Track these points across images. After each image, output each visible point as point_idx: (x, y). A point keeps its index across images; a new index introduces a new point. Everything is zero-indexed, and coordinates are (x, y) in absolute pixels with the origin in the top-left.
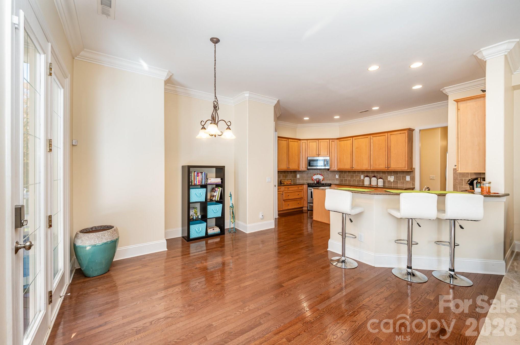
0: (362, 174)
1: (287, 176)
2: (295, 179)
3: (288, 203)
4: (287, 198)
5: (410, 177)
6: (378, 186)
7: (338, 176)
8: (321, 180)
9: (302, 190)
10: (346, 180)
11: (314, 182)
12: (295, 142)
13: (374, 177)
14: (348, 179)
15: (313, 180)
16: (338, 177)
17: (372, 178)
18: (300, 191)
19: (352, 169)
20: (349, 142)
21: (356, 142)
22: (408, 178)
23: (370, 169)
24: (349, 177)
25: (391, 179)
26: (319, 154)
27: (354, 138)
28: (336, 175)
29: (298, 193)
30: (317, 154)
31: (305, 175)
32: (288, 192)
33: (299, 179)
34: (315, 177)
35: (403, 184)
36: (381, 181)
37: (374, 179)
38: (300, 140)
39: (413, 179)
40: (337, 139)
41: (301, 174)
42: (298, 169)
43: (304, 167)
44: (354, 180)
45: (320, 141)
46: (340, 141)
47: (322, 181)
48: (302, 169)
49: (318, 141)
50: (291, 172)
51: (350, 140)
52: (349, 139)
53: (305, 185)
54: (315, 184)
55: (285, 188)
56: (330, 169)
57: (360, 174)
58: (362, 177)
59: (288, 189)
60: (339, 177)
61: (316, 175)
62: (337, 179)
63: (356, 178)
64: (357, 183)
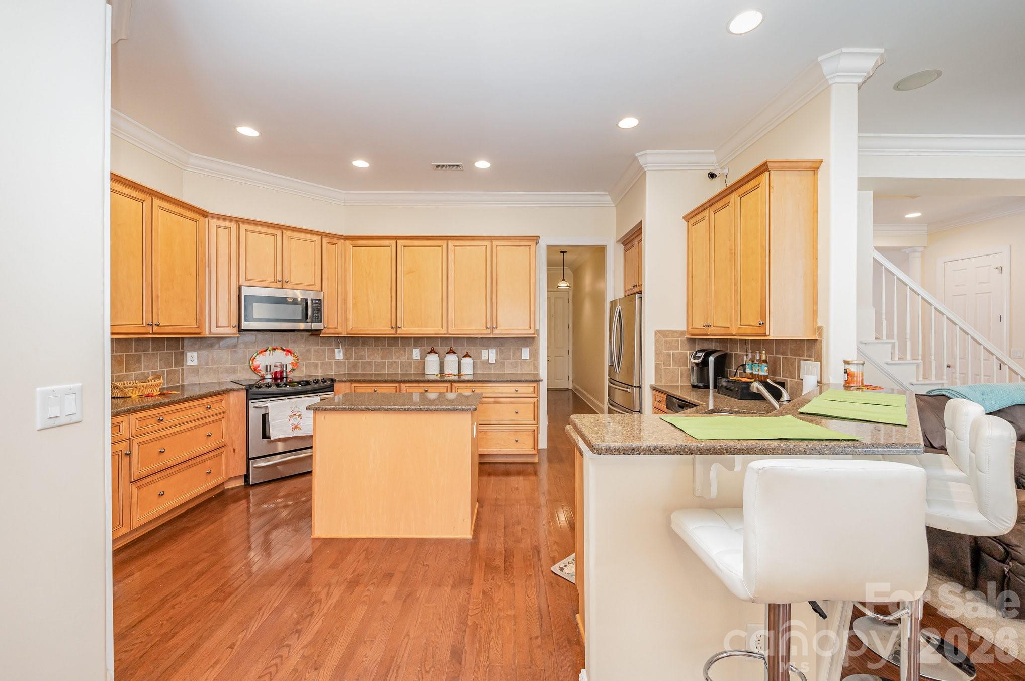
0: (416, 346)
1: (139, 361)
2: (176, 371)
3: (160, 486)
4: (156, 466)
5: (530, 350)
6: (463, 378)
7: (341, 353)
8: (289, 369)
9: (225, 412)
10: (369, 363)
11: (263, 379)
12: (186, 217)
13: (451, 352)
14: (375, 362)
15: (255, 370)
16: (341, 357)
17: (447, 355)
18: (214, 422)
19: (393, 331)
20: (386, 252)
21: (407, 254)
22: (525, 353)
23: (446, 332)
24: (378, 354)
25: (491, 355)
26: (286, 279)
27: (400, 242)
28: (337, 350)
29: (207, 430)
30: (279, 278)
31: (221, 355)
32: (159, 438)
33: (195, 370)
34: (262, 360)
35: (515, 367)
36: (467, 362)
37: (451, 359)
38: (205, 214)
39: (534, 355)
40: (346, 238)
41: (204, 352)
42: (197, 331)
43: (224, 322)
44: (391, 363)
45: (288, 233)
46: (354, 246)
47: (293, 370)
48: (214, 330)
49: (280, 232)
50: (159, 342)
51: (389, 246)
52: (387, 242)
53: (235, 393)
54: (269, 386)
55: (140, 420)
56: (324, 331)
57: (409, 345)
58: (416, 353)
59: (160, 421)
60: (345, 354)
61: (267, 353)
62: (338, 363)
63: (398, 358)
64: (402, 371)
